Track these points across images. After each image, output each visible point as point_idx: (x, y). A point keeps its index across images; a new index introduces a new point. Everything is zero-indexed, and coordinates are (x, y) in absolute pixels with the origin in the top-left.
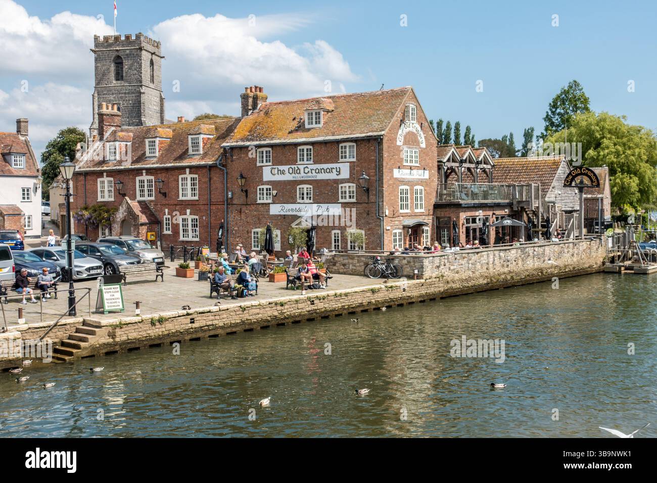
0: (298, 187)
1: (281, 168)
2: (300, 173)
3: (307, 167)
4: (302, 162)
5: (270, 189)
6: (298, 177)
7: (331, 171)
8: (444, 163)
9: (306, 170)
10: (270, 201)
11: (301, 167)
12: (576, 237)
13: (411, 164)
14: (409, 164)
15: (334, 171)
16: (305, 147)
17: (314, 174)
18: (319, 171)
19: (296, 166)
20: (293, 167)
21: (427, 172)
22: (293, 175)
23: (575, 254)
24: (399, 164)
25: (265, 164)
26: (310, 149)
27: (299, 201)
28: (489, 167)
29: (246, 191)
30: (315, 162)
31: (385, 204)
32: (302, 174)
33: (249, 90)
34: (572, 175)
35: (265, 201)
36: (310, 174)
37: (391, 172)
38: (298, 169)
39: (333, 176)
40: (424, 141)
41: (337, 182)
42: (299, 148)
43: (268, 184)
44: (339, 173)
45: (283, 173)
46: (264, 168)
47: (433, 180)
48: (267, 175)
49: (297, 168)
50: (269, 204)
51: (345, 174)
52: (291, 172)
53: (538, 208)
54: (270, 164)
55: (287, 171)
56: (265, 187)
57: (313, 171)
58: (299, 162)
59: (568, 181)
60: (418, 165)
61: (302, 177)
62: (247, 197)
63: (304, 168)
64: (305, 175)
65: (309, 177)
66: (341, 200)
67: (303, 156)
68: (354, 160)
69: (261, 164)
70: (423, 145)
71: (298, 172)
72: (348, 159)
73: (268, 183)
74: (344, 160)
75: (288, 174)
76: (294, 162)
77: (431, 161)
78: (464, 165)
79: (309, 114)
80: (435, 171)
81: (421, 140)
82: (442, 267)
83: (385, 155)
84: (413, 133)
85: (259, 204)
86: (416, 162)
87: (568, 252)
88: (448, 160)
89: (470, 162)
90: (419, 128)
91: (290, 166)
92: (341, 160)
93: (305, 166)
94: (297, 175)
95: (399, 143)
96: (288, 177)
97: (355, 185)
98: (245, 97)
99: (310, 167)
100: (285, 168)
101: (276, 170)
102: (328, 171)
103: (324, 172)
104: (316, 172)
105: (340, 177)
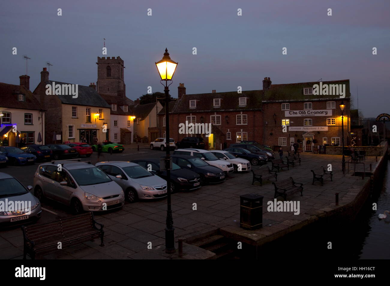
0: (304, 119)
1: (295, 111)
2: (305, 113)
3: (309, 111)
4: (306, 109)
6: (304, 115)
7: (322, 112)
9: (309, 112)
11: (306, 111)
15: (324, 113)
16: (308, 103)
18: (316, 113)
19: (303, 111)
20: (301, 111)
22: (302, 114)
26: (311, 104)
27: (304, 125)
29: (275, 121)
30: (313, 109)
32: (307, 114)
36: (311, 114)
38: (304, 112)
39: (324, 115)
41: (325, 117)
42: (304, 103)
45: (296, 113)
46: (285, 111)
48: (287, 114)
50: (288, 126)
51: (330, 114)
52: (300, 113)
54: (289, 110)
55: (298, 113)
57: (313, 113)
58: (305, 109)
62: (276, 123)
63: (308, 112)
65: (311, 115)
66: (327, 125)
67: (307, 106)
68: (335, 108)
69: (284, 110)
71: (304, 113)
72: (331, 108)
73: (288, 118)
74: (329, 108)
76: (303, 109)
79: (305, 89)
91: (299, 111)
92: (327, 108)
96: (299, 115)
97: (335, 118)
98: (265, 82)
99: (311, 111)
100: (298, 111)
101: (292, 113)
102: (321, 113)
103: (319, 113)
104: (314, 113)
105: (327, 115)
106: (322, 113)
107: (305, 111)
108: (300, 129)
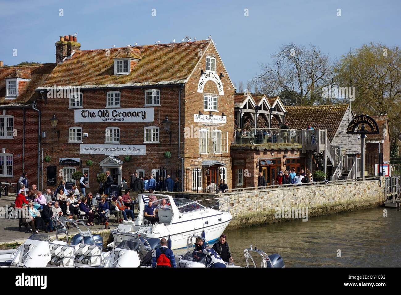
0: (107, 129)
1: (91, 111)
2: (108, 116)
3: (115, 111)
4: (110, 106)
5: (80, 130)
6: (107, 120)
7: (137, 114)
8: (241, 109)
9: (115, 114)
10: (81, 142)
11: (110, 111)
12: (358, 178)
13: (210, 110)
14: (208, 110)
15: (140, 115)
16: (114, 93)
17: (122, 117)
18: (127, 115)
19: (105, 110)
20: (102, 110)
21: (225, 117)
22: (103, 118)
23: (356, 194)
24: (200, 110)
25: (76, 107)
26: (119, 94)
27: (107, 142)
28: (282, 113)
29: (59, 132)
30: (123, 107)
31: (185, 146)
32: (111, 117)
33: (63, 39)
34: (354, 122)
35: (76, 141)
36: (118, 117)
37: (192, 117)
39: (139, 119)
40: (222, 89)
41: (142, 125)
42: (108, 93)
43: (79, 126)
44: (144, 117)
45: (93, 115)
46: (75, 110)
47: (230, 125)
48: (78, 117)
49: (106, 112)
50: (80, 144)
51: (150, 117)
52: (100, 115)
53: (324, 151)
54: (82, 107)
55: (96, 114)
56: (76, 128)
57: (121, 115)
58: (108, 106)
59: (350, 128)
60: (217, 111)
61: (111, 120)
62: (59, 137)
63: (113, 111)
64: (113, 118)
65: (117, 120)
66: (145, 142)
67: (112, 100)
68: (159, 105)
69: (73, 107)
70: (222, 93)
71: (107, 115)
72: (153, 105)
73: (79, 124)
74: (149, 105)
75: (97, 117)
76: (104, 106)
77: (228, 108)
78: (259, 112)
79: (118, 62)
80: (232, 117)
81: (219, 88)
82: (236, 204)
83: (187, 101)
84: (212, 81)
85: (70, 144)
86: (215, 108)
87: (351, 192)
88: (245, 107)
89: (265, 109)
90: (218, 78)
91: (99, 110)
92: (146, 105)
93: (114, 109)
94: (106, 118)
95: (199, 91)
96: (97, 119)
97: (158, 128)
98: (59, 46)
99: (118, 110)
100: (95, 111)
101: (87, 113)
102: (134, 114)
103: (131, 116)
104: (123, 116)
105: (145, 120)
106: (136, 116)
107: (108, 110)
108: (99, 149)
